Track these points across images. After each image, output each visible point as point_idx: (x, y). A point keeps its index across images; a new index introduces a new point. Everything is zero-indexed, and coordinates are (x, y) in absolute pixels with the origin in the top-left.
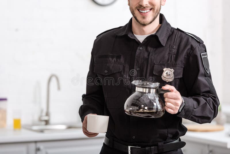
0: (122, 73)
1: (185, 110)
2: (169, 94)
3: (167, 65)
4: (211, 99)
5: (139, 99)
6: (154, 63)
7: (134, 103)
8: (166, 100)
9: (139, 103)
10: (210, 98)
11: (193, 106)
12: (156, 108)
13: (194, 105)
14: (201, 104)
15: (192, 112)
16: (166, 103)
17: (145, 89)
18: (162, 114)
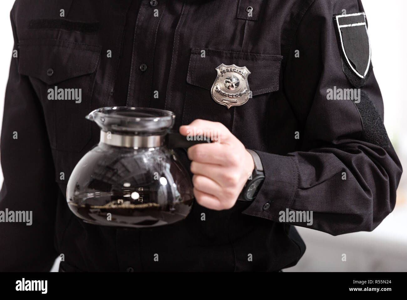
0: (98, 78)
1: (266, 194)
2: (202, 148)
3: (229, 55)
4: (367, 158)
5: (115, 167)
6: (191, 49)
7: (99, 178)
8: (195, 167)
9: (114, 178)
10: (363, 154)
11: (296, 182)
12: (165, 191)
13: (300, 179)
14: (327, 174)
15: (295, 201)
16: (194, 176)
17: (128, 138)
18: (186, 211)
